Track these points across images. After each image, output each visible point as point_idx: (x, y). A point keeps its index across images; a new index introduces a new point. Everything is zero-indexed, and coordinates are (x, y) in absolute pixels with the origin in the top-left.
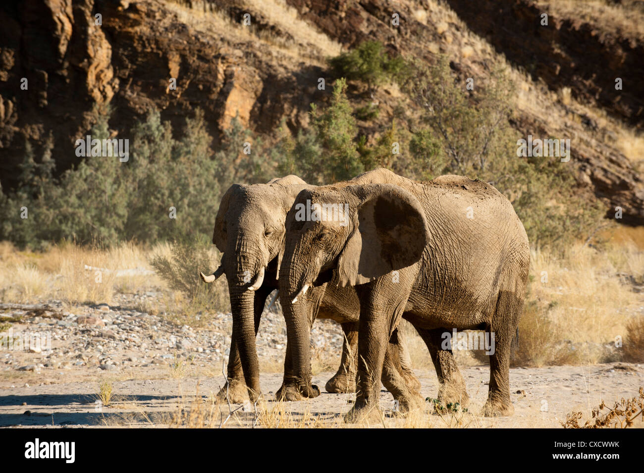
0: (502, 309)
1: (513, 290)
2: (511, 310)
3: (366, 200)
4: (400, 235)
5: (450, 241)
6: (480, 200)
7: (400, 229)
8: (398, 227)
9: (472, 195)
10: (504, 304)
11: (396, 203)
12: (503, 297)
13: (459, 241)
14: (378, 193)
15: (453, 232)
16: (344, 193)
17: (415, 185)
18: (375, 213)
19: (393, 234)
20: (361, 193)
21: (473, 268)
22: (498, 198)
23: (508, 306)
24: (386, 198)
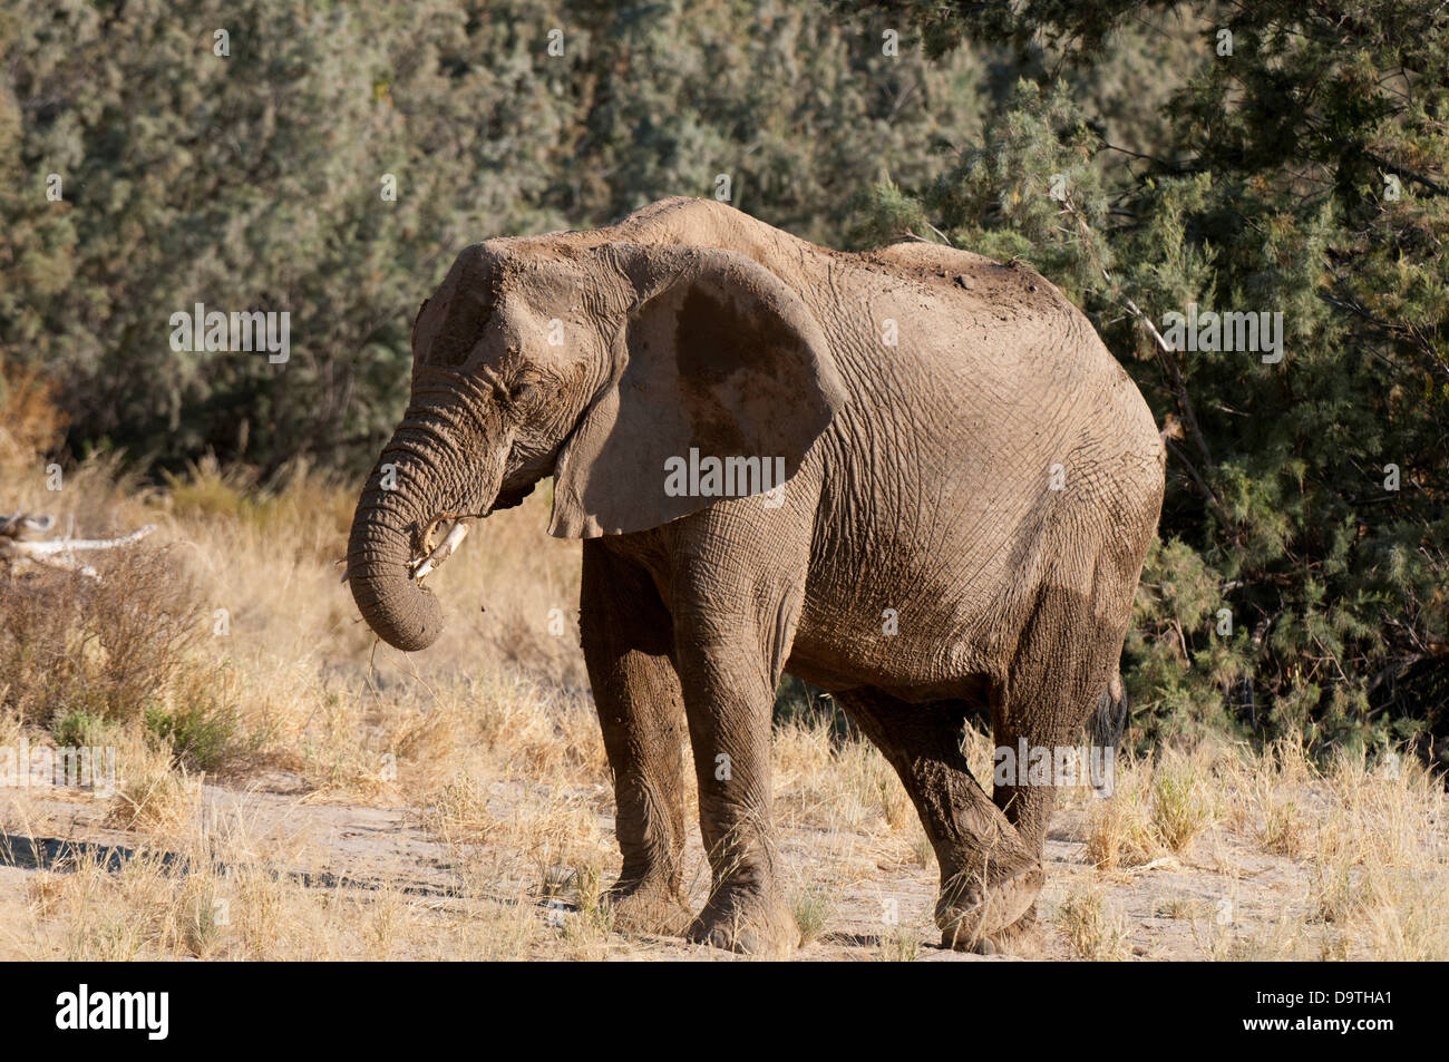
0: (1044, 640)
1: (1086, 589)
2: (1075, 649)
3: (654, 293)
4: (743, 400)
5: (890, 427)
6: (997, 322)
7: (745, 384)
8: (737, 376)
9: (975, 303)
10: (1053, 626)
11: (739, 308)
12: (1053, 605)
13: (915, 430)
14: (688, 274)
15: (901, 399)
16: (594, 270)
17: (807, 257)
18: (679, 331)
19: (725, 393)
20: (639, 269)
21: (950, 513)
22: (1062, 320)
23: (1063, 635)
24: (710, 290)
